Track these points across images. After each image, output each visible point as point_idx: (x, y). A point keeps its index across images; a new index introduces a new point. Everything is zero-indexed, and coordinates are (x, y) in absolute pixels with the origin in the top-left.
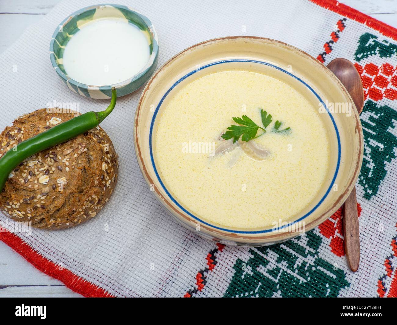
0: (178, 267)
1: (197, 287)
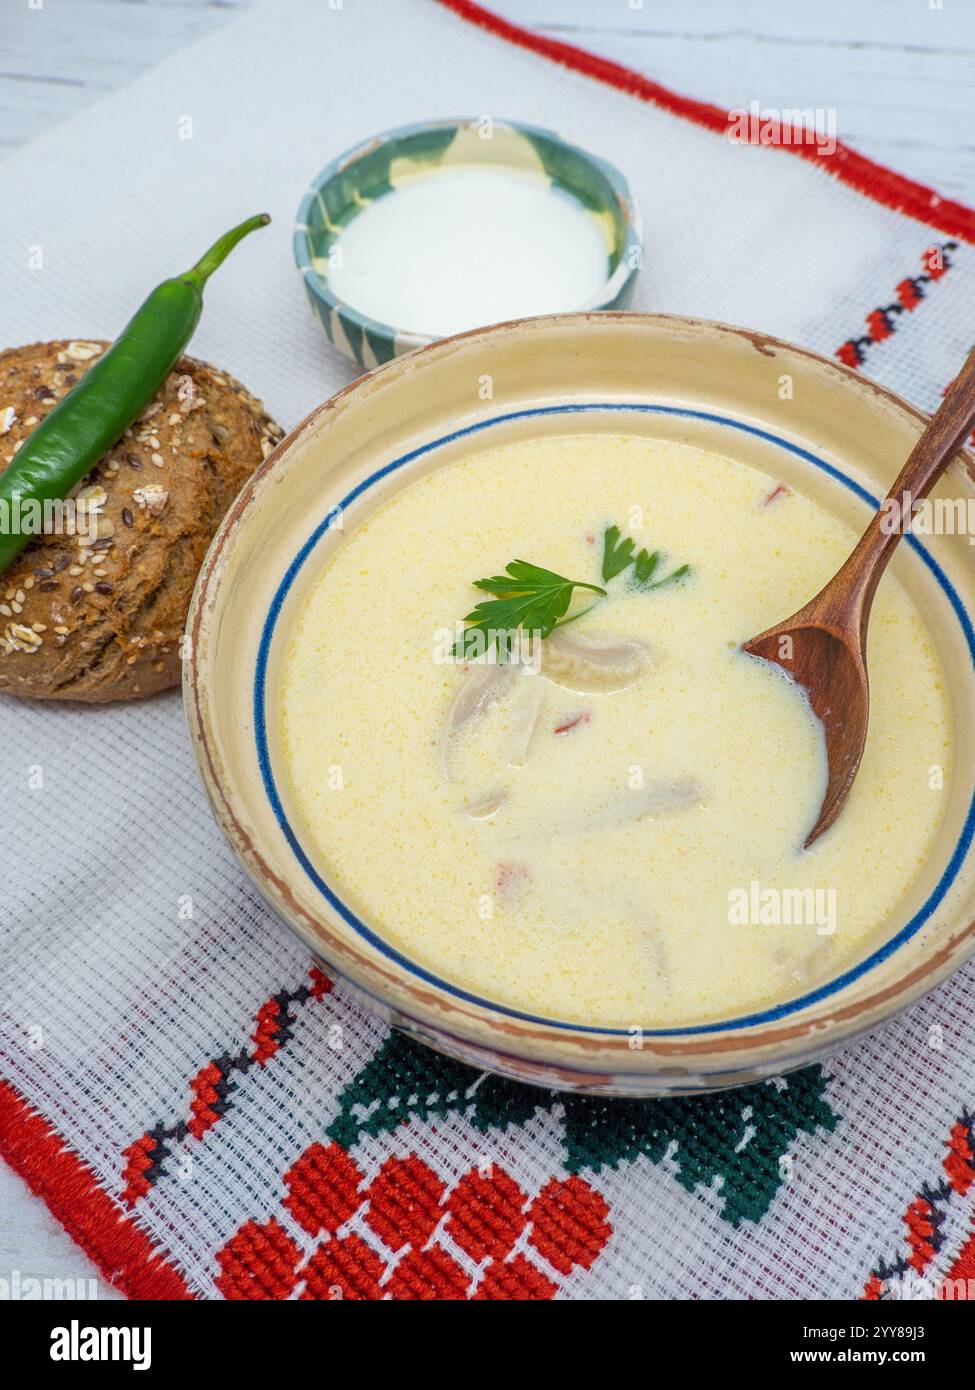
0: (204, 970)
1: (252, 1048)
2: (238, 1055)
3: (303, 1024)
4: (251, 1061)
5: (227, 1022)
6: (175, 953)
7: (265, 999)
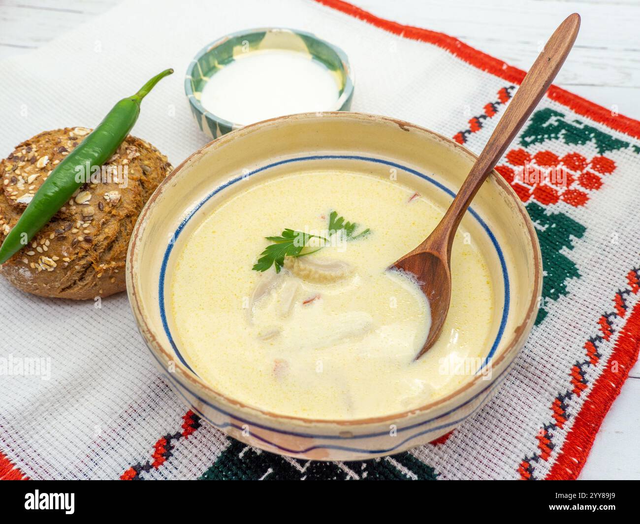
0: (130, 425)
1: (152, 461)
2: (145, 464)
3: (178, 450)
4: (151, 467)
5: (140, 448)
6: (116, 416)
7: (159, 437)
